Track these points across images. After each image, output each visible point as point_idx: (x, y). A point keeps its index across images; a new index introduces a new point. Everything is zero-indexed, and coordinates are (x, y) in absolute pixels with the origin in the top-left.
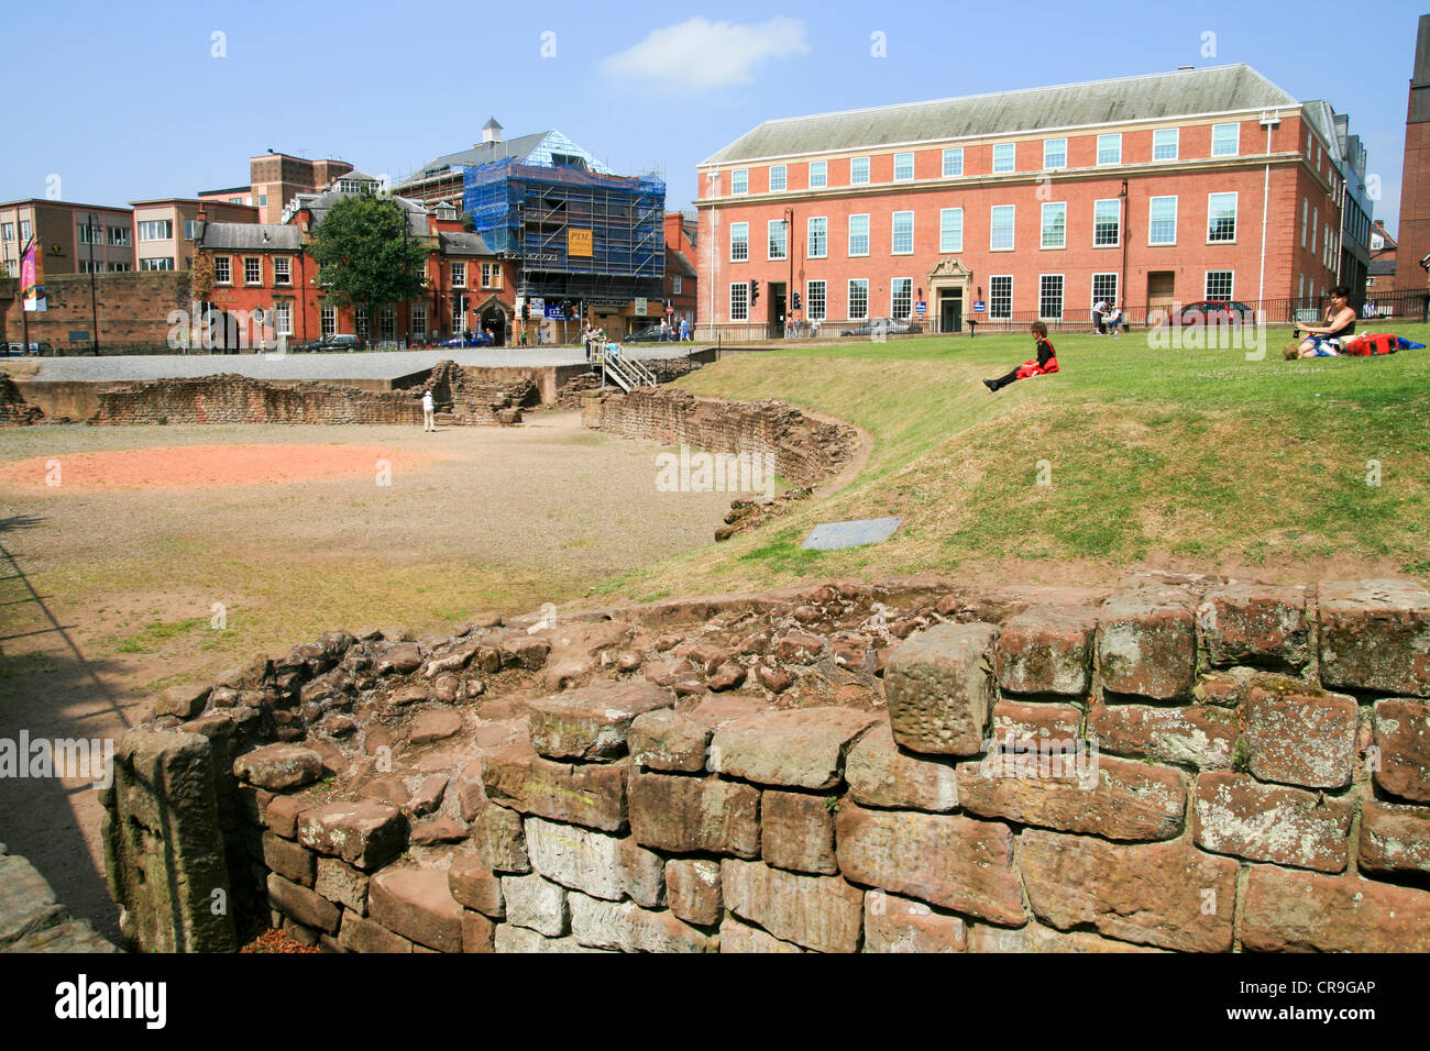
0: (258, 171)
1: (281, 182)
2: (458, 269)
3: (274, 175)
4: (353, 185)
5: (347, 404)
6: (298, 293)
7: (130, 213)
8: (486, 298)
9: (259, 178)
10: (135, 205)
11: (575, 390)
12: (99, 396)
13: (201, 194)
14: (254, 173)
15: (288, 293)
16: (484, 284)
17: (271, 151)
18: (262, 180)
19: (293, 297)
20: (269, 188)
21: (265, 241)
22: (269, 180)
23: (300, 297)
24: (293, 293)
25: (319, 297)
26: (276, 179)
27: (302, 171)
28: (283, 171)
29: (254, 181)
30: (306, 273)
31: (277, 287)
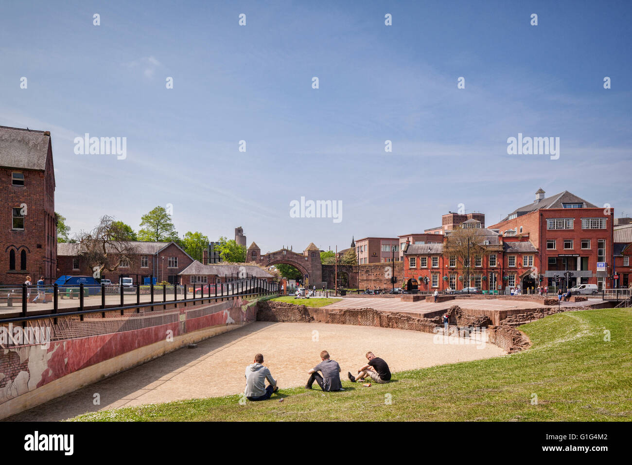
0: (445, 220)
1: (452, 224)
2: (512, 259)
3: (450, 221)
4: (468, 225)
5: (406, 323)
6: (441, 271)
7: (398, 240)
8: (525, 271)
9: (445, 223)
10: (400, 237)
11: (509, 322)
12: (329, 314)
13: (425, 231)
14: (443, 221)
15: (437, 271)
16: (525, 265)
17: (450, 212)
18: (446, 224)
19: (439, 272)
20: (448, 227)
21: (429, 251)
22: (449, 224)
23: (441, 272)
24: (439, 271)
25: (449, 272)
26: (451, 223)
27: (462, 219)
28: (454, 219)
29: (443, 224)
30: (444, 262)
31: (433, 268)
